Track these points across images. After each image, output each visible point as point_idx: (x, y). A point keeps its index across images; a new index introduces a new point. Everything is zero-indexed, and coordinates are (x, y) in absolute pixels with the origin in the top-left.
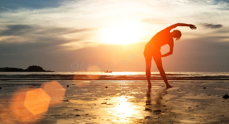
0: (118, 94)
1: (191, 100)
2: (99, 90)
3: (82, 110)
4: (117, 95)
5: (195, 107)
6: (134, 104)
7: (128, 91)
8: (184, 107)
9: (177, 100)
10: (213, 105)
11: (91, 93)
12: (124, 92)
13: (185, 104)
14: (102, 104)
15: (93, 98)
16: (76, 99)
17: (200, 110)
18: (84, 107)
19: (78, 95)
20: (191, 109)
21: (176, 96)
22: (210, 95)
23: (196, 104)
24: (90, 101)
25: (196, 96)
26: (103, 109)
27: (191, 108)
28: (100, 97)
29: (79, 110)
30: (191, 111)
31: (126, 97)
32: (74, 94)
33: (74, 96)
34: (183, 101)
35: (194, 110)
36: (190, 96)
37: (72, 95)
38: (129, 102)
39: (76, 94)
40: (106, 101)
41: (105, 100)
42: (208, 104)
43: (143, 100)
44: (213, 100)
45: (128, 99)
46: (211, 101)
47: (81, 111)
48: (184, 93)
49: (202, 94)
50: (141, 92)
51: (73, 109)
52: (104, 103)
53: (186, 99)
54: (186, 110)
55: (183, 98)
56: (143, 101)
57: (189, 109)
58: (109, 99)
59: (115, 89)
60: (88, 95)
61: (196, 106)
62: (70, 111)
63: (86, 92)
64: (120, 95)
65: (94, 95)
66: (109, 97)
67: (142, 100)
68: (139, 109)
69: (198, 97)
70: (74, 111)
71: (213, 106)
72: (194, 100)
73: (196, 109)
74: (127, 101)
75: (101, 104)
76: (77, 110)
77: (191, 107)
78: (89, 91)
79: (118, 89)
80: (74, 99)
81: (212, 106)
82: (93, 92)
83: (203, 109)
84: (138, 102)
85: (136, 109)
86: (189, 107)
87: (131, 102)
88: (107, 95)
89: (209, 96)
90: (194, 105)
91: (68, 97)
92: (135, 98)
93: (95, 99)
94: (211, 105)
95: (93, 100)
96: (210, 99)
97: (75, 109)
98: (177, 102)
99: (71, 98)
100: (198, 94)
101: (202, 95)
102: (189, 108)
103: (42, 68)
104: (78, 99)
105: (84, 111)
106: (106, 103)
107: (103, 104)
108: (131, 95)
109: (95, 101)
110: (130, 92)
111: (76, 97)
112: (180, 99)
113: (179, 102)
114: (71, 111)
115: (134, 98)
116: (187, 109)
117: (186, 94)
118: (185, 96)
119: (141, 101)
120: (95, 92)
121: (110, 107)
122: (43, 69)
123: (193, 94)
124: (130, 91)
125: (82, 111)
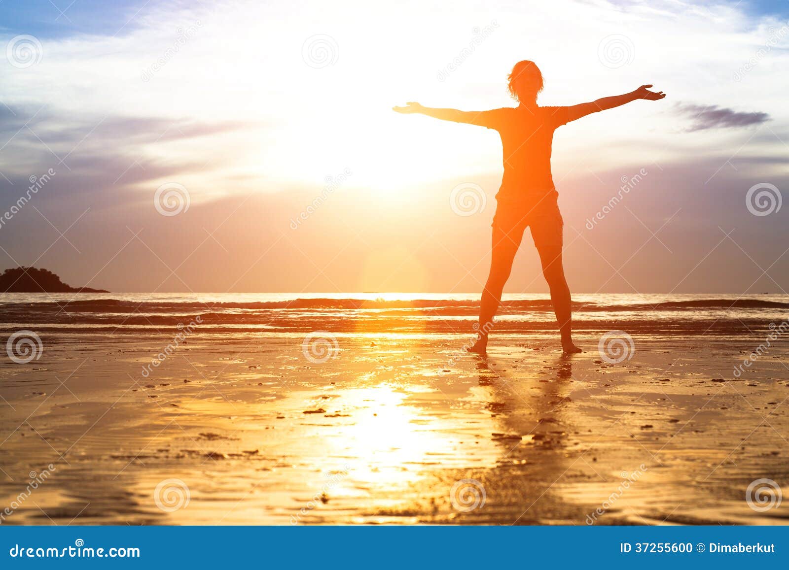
0: (367, 377)
1: (650, 398)
2: (290, 363)
3: (230, 437)
4: (363, 383)
5: (669, 424)
6: (431, 415)
7: (404, 367)
8: (624, 424)
9: (594, 400)
10: (733, 415)
11: (260, 372)
12: (391, 368)
13: (627, 413)
14: (308, 415)
15: (269, 391)
16: (202, 397)
17: (686, 434)
19: (209, 382)
20: (650, 431)
21: (593, 385)
22: (721, 381)
23: (669, 414)
24: (260, 402)
25: (667, 383)
27: (651, 426)
28: (297, 387)
29: (221, 438)
30: (654, 438)
31: (400, 390)
32: (194, 378)
33: (194, 383)
34: (620, 404)
35: (664, 435)
37: (186, 381)
38: (412, 408)
39: (201, 378)
40: (321, 404)
41: (317, 398)
42: (716, 414)
43: (466, 399)
44: (733, 397)
45: (406, 396)
46: (728, 402)
47: (226, 438)
48: (625, 374)
49: (691, 378)
50: (453, 371)
51: (195, 433)
52: (314, 410)
53: (631, 394)
54: (632, 436)
55: (620, 389)
56: (465, 403)
57: (645, 431)
58: (334, 396)
59: (352, 357)
60: (250, 382)
62: (184, 439)
63: (237, 369)
64: (376, 381)
65: (273, 380)
66: (332, 387)
67: (460, 399)
68: (453, 432)
69: (675, 387)
70: (198, 439)
71: (737, 419)
72: (663, 400)
73: (672, 433)
74: (405, 405)
75: (304, 415)
76: (211, 437)
77: (649, 423)
78: (252, 367)
79: (364, 359)
80: (193, 397)
81: (731, 419)
82: (267, 371)
83: (697, 431)
84: (445, 405)
85: (441, 431)
86: (644, 425)
87: (418, 405)
88: (323, 382)
89: (718, 383)
91: (170, 387)
92: (434, 393)
93: (280, 397)
94: (728, 415)
95: (272, 401)
96: (721, 396)
97: (205, 431)
98: (597, 405)
99: (181, 392)
100: (676, 377)
101: (690, 382)
102: (642, 428)
103: (55, 278)
104: (211, 396)
106: (320, 411)
107: (312, 415)
108: (419, 380)
109: (279, 402)
110: (412, 370)
111: (200, 389)
112: (607, 394)
113: (604, 406)
114: (190, 439)
115: (430, 390)
116: (637, 430)
117: (631, 378)
118: (624, 383)
119: (459, 402)
120: (276, 371)
122: (63, 280)
123: (655, 375)
124: (412, 367)
125: (231, 439)
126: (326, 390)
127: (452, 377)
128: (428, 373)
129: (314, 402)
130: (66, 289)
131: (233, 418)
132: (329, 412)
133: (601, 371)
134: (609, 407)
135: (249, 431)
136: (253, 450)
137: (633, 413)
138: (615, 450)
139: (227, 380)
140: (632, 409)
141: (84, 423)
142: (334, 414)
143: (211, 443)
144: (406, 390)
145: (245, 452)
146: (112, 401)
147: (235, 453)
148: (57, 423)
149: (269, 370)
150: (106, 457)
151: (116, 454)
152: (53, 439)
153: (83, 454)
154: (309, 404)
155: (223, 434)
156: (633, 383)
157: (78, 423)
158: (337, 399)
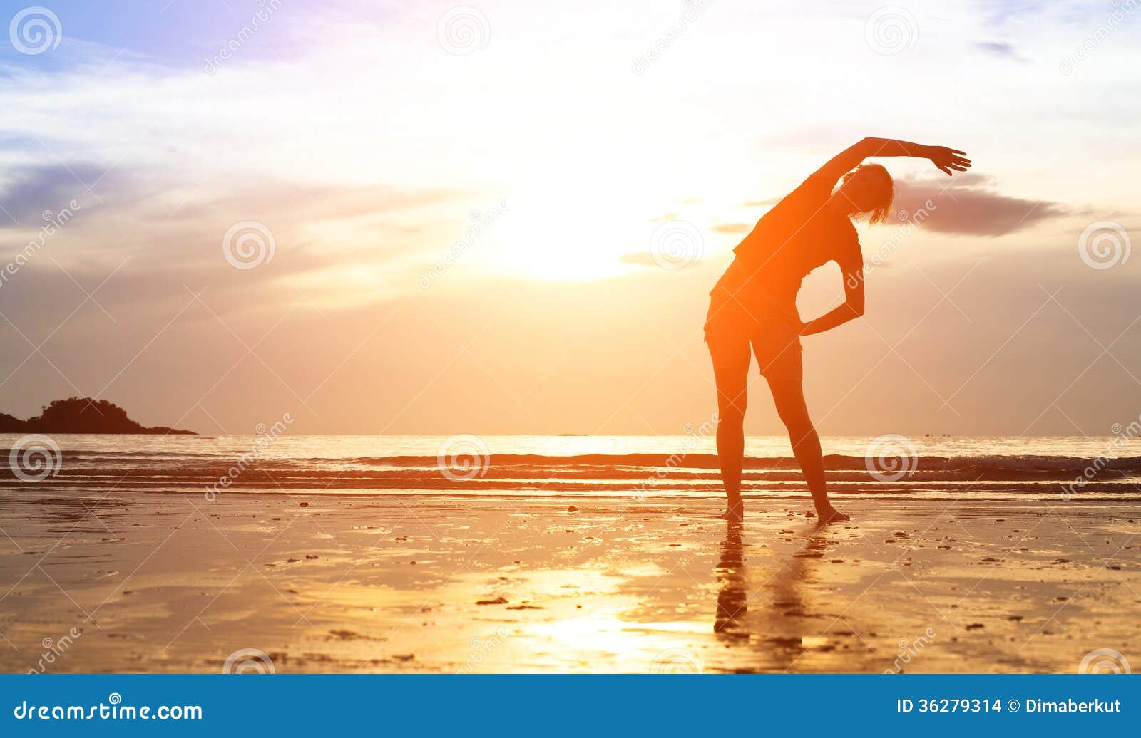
0: (565, 553)
1: (979, 584)
2: (454, 533)
3: (373, 635)
4: (560, 562)
5: (1008, 622)
7: (618, 540)
8: (943, 623)
9: (897, 587)
10: (1105, 609)
11: (411, 546)
12: (599, 542)
13: (946, 606)
14: (483, 607)
16: (332, 580)
17: (1036, 635)
18: (383, 621)
20: (980, 631)
21: (894, 566)
23: (1008, 607)
24: (413, 587)
26: (489, 629)
27: (981, 626)
28: (466, 568)
29: (360, 637)
30: (985, 642)
31: (613, 573)
33: (320, 561)
34: (935, 593)
35: (1001, 637)
36: (970, 566)
37: (308, 558)
38: (632, 598)
40: (502, 589)
41: (495, 581)
45: (622, 581)
47: (368, 638)
49: (1039, 557)
50: (686, 546)
51: (324, 631)
52: (491, 599)
53: (951, 580)
54: (954, 639)
55: (933, 573)
56: (708, 591)
57: (973, 631)
58: (520, 580)
59: (543, 527)
60: (398, 560)
61: (1012, 618)
62: (308, 638)
63: (380, 541)
64: (577, 562)
65: (432, 557)
66: (516, 567)
67: (701, 586)
69: (1014, 570)
70: (328, 638)
72: (998, 588)
73: (1013, 636)
74: (622, 593)
75: (476, 607)
76: (345, 635)
77: (979, 621)
78: (400, 539)
79: (560, 528)
80: (320, 580)
81: (1100, 616)
82: (418, 545)
83: (1047, 634)
84: (678, 593)
86: (971, 623)
87: (640, 594)
88: (502, 561)
90: (1000, 612)
92: (664, 577)
95: (431, 586)
96: (1083, 583)
97: (338, 628)
98: (900, 595)
99: (302, 574)
100: (1016, 556)
101: (1037, 562)
102: (969, 628)
104: (344, 579)
105: (384, 640)
107: (489, 606)
108: (643, 557)
109: (442, 588)
110: (630, 544)
111: (329, 569)
112: (915, 579)
113: (913, 596)
114: (316, 638)
115: (658, 573)
116: (961, 632)
117: (949, 557)
118: (940, 564)
119: (699, 591)
120: (435, 545)
121: (528, 619)
122: (131, 417)
123: (985, 553)
124: (632, 540)
125: (375, 640)
126: (506, 570)
127: (686, 554)
128: (654, 548)
129: (490, 589)
130: (135, 429)
131: (376, 610)
132: (513, 601)
133: (906, 546)
134: (920, 599)
135: (398, 628)
136: (407, 653)
137: (954, 606)
138: (930, 659)
139: (366, 557)
140: (953, 601)
141: (166, 614)
142: (518, 604)
143: (346, 644)
144: (622, 572)
145: (395, 657)
146: (204, 584)
147: (380, 658)
148: (130, 614)
149: (425, 543)
150: (200, 662)
151: (213, 658)
152: (124, 636)
153: (165, 657)
154: (485, 591)
155: (363, 632)
156: (953, 564)
157: (158, 615)
158: (525, 584)
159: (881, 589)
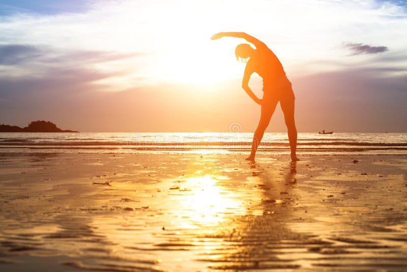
0: (199, 172)
1: (332, 182)
2: (163, 165)
4: (197, 175)
6: (229, 190)
8: (320, 195)
9: (306, 183)
10: (372, 191)
11: (149, 170)
12: (210, 168)
13: (321, 189)
14: (171, 190)
15: (154, 179)
16: (122, 182)
17: (349, 200)
18: (139, 195)
20: (332, 198)
21: (305, 176)
22: (366, 174)
23: (341, 190)
25: (340, 176)
26: (173, 198)
27: (332, 196)
28: (167, 177)
29: (131, 201)
30: (334, 202)
31: (214, 178)
32: (119, 173)
33: (119, 175)
35: (339, 200)
36: (330, 176)
37: (115, 174)
39: (122, 172)
40: (177, 185)
41: (176, 182)
42: (363, 190)
43: (246, 183)
44: (372, 182)
45: (217, 181)
46: (368, 185)
47: (134, 201)
48: (320, 171)
49: (352, 173)
50: (240, 169)
51: (119, 199)
52: (175, 187)
53: (323, 181)
54: (324, 200)
55: (317, 178)
56: (245, 185)
57: (330, 198)
58: (183, 181)
60: (144, 175)
61: (342, 193)
62: (114, 201)
63: (138, 168)
64: (203, 174)
65: (155, 173)
66: (183, 177)
67: (242, 183)
68: (239, 198)
69: (343, 177)
70: (121, 201)
71: (373, 192)
72: (338, 183)
73: (342, 199)
74: (217, 185)
75: (169, 190)
76: (126, 200)
78: (145, 167)
79: (197, 163)
80: (118, 181)
81: (371, 192)
83: (354, 198)
84: (235, 185)
85: (233, 198)
87: (223, 186)
88: (178, 174)
89: (364, 175)
90: (338, 191)
91: (107, 177)
92: (230, 180)
93: (158, 182)
94: (369, 191)
95: (155, 183)
96: (366, 182)
97: (124, 197)
98: (307, 186)
100: (344, 172)
101: (351, 175)
102: (328, 196)
103: (54, 126)
104: (126, 181)
105: (139, 201)
106: (177, 188)
107: (174, 190)
108: (223, 173)
110: (220, 169)
112: (311, 180)
113: (311, 186)
114: (117, 201)
115: (229, 179)
116: (326, 198)
117: (323, 173)
118: (320, 175)
120: (156, 169)
121: (186, 194)
122: (57, 127)
123: (334, 171)
125: (136, 201)
126: (179, 178)
127: (239, 172)
128: (228, 170)
129: (174, 184)
130: (59, 131)
131: (137, 191)
132: (181, 188)
133: (309, 169)
134: (313, 187)
135: (144, 197)
136: (146, 206)
137: (324, 189)
138: (316, 207)
139: (134, 173)
140: (323, 188)
141: (68, 193)
142: (184, 189)
143: (126, 203)
144: (217, 178)
145: (143, 207)
147: (138, 208)
148: (56, 193)
149: (153, 169)
150: (77, 210)
151: (83, 208)
152: (54, 201)
153: (68, 208)
154: (172, 185)
155: (132, 199)
156: (324, 175)
157: (65, 194)
158: (185, 182)
159: (300, 184)
